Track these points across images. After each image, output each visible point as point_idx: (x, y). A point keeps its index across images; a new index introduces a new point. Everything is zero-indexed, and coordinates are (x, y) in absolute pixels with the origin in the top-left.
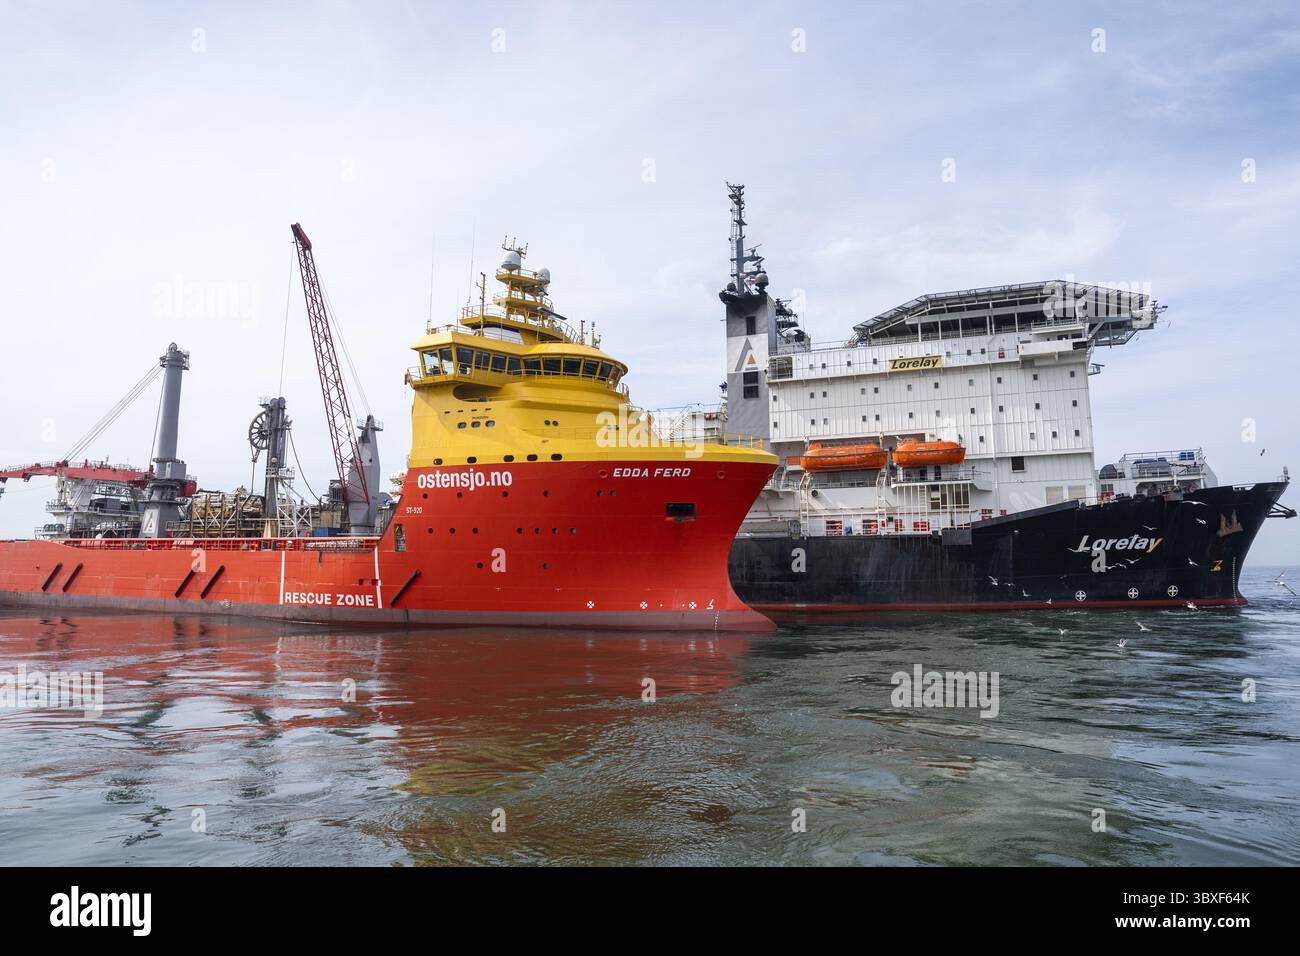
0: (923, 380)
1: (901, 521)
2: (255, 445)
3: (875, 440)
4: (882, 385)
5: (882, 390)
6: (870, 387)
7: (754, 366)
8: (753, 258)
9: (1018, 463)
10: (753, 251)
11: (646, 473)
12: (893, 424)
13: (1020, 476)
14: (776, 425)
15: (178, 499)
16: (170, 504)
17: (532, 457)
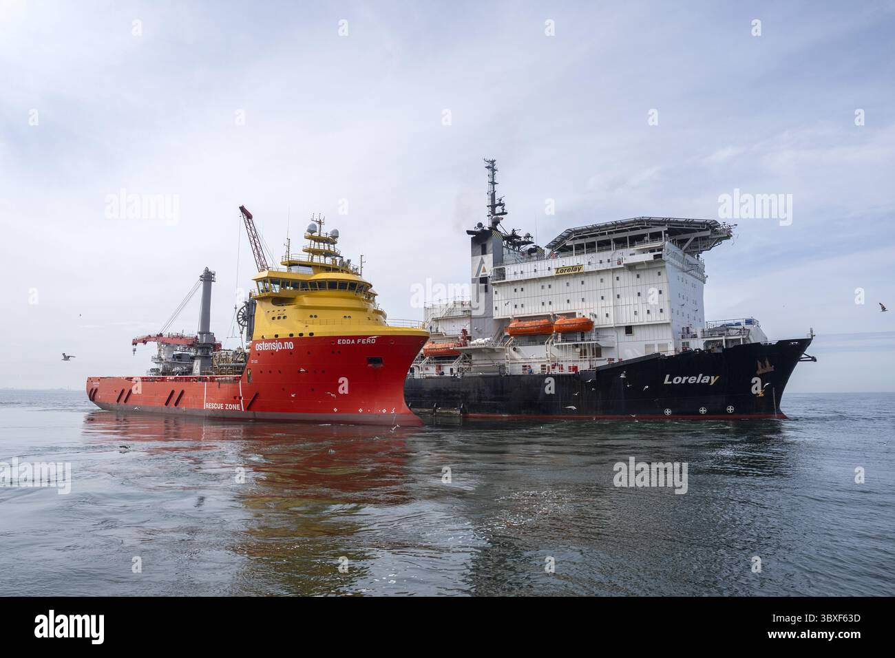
0: (575, 279)
1: (562, 365)
2: (241, 324)
3: (548, 316)
4: (553, 283)
5: (553, 286)
6: (546, 284)
7: (485, 273)
8: (500, 204)
9: (629, 330)
10: (500, 200)
11: (353, 342)
12: (559, 307)
13: (630, 338)
14: (496, 308)
15: (211, 354)
16: (206, 357)
17: (301, 335)
